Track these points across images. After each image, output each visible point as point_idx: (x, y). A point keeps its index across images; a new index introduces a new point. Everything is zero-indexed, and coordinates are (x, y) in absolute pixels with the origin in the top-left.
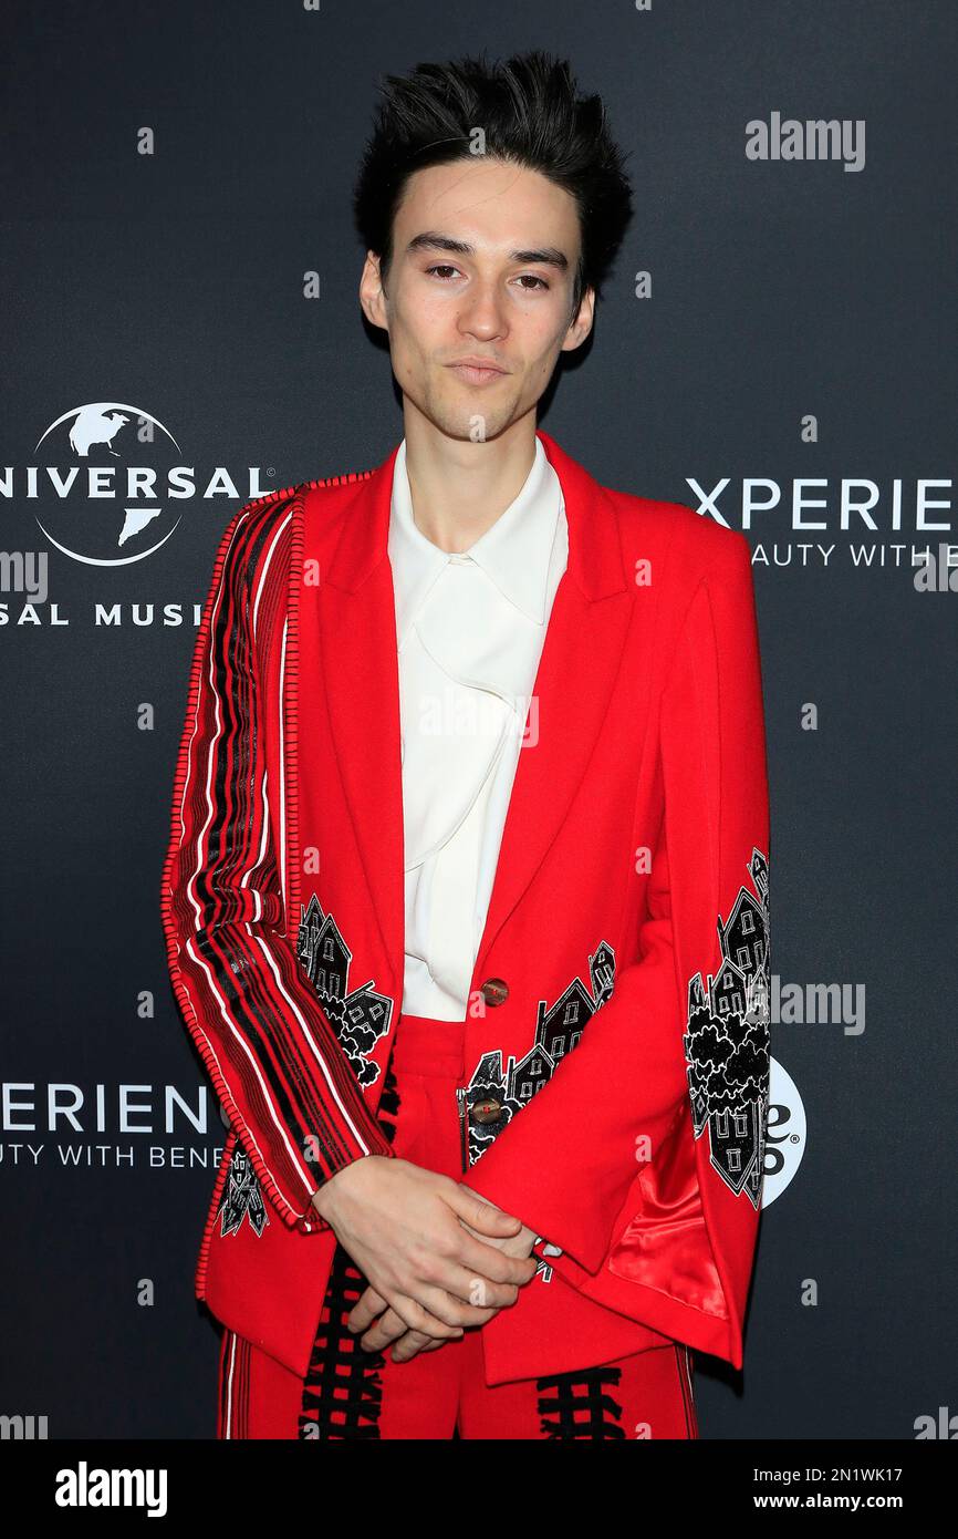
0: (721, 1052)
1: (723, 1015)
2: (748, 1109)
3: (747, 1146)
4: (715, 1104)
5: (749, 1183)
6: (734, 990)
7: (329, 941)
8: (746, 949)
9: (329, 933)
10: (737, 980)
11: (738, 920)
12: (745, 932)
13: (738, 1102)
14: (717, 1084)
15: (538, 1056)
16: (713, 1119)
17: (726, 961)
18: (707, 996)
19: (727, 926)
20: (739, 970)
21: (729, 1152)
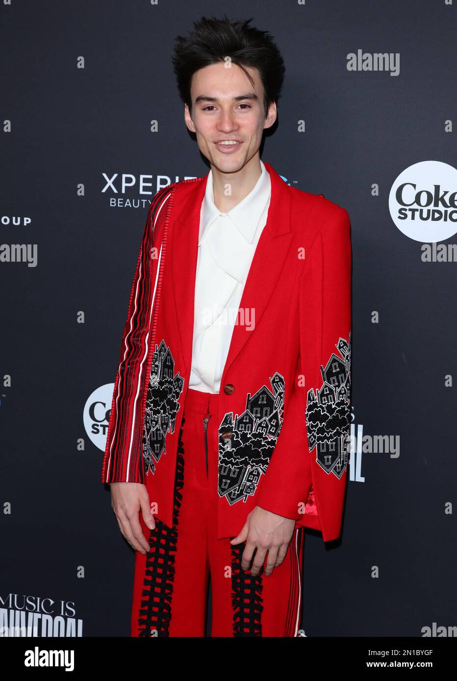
0: (323, 418)
1: (325, 404)
2: (336, 440)
3: (335, 455)
4: (319, 439)
5: (335, 469)
6: (329, 394)
7: (169, 357)
8: (335, 378)
9: (169, 354)
10: (331, 390)
11: (331, 367)
12: (334, 371)
13: (331, 437)
14: (321, 431)
15: (247, 414)
16: (319, 445)
17: (325, 383)
18: (316, 397)
19: (325, 370)
20: (332, 386)
21: (325, 457)
